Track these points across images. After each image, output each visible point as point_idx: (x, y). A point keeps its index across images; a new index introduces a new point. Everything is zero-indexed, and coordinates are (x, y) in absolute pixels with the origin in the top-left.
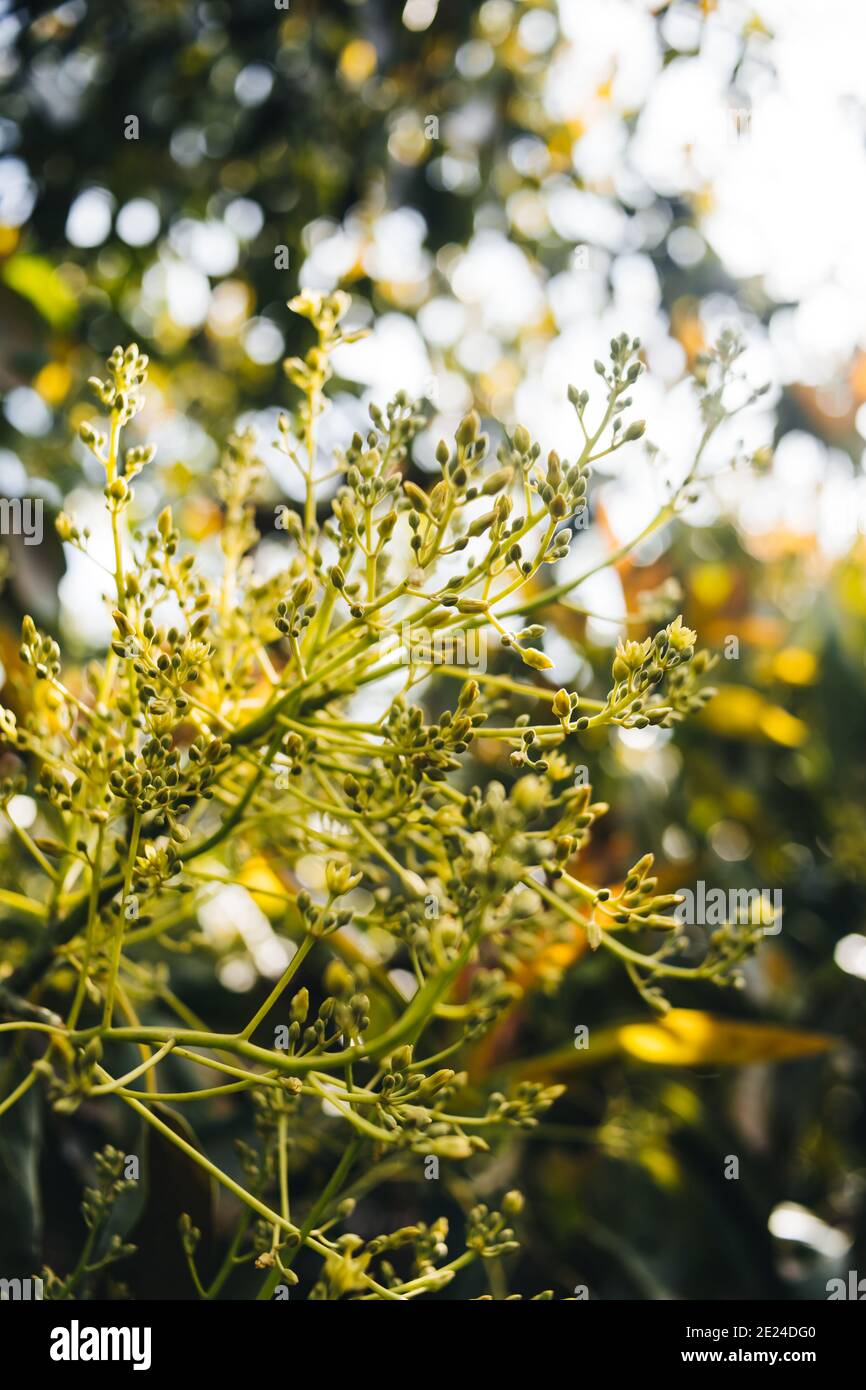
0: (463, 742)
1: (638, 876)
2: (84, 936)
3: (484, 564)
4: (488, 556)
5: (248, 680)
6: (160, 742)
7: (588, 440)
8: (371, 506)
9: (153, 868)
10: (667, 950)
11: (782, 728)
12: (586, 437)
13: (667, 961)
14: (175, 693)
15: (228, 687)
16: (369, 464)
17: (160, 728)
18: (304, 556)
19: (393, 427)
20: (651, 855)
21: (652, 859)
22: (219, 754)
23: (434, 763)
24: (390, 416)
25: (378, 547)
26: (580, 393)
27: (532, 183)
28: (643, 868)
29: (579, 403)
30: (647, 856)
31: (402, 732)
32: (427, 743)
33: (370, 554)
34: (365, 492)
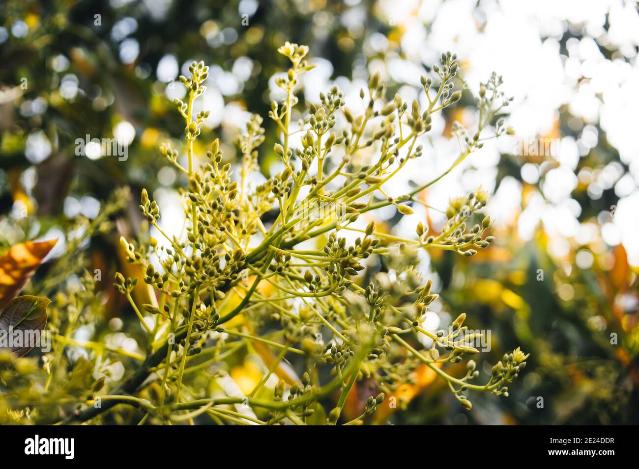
0: (367, 252)
1: (458, 324)
2: (165, 363)
3: (378, 163)
4: (380, 159)
5: (254, 230)
6: (211, 250)
7: (430, 103)
8: (321, 135)
9: (204, 315)
10: (468, 377)
11: (512, 299)
12: (430, 101)
13: (468, 381)
14: (219, 225)
15: (244, 232)
16: (320, 115)
17: (211, 243)
18: (285, 165)
19: (331, 103)
20: (465, 314)
21: (465, 316)
22: (240, 258)
23: (351, 265)
24: (329, 98)
25: (324, 155)
26: (427, 80)
27: (381, 56)
28: (460, 320)
29: (427, 84)
30: (462, 314)
31: (335, 250)
32: (348, 255)
33: (320, 158)
34: (319, 127)
